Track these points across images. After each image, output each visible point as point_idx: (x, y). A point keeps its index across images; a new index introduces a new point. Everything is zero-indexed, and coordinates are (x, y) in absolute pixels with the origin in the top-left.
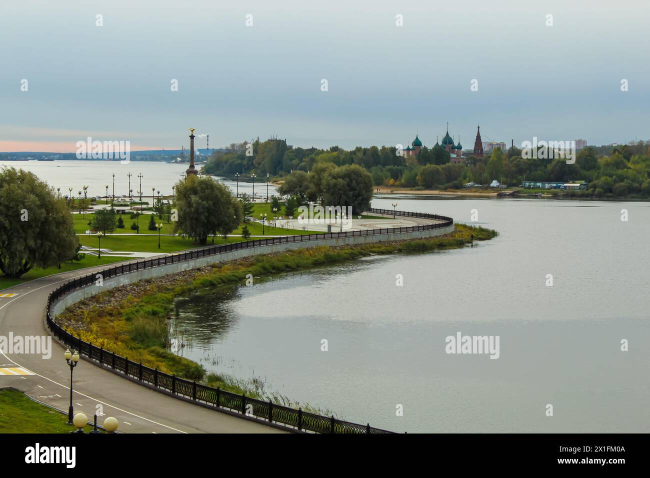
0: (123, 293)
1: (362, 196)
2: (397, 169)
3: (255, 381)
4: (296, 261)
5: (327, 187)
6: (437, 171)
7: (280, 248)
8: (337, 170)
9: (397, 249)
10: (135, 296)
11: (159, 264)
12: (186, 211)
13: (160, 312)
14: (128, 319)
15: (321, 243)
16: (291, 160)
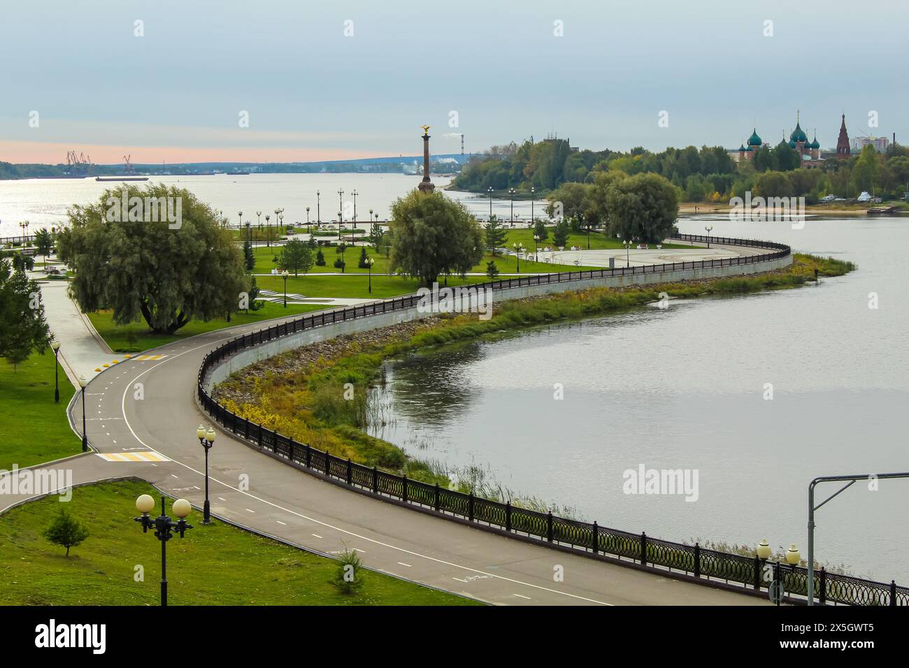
0: (312, 353)
1: (662, 217)
2: (724, 179)
3: (474, 470)
4: (560, 308)
5: (613, 205)
6: (782, 180)
7: (539, 290)
8: (628, 180)
9: (706, 290)
10: (329, 358)
11: (365, 314)
12: (407, 241)
13: (359, 378)
14: (313, 389)
15: (597, 283)
16: (576, 167)
